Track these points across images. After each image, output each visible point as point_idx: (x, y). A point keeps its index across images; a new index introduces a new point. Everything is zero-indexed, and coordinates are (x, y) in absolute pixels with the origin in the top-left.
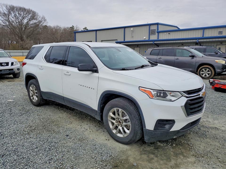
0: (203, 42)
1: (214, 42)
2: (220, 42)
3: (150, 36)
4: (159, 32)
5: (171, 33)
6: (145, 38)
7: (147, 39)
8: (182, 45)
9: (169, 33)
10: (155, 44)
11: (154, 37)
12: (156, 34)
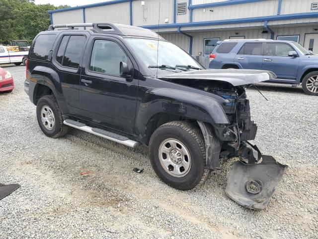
0: (278, 28)
1: (301, 27)
2: (313, 26)
3: (177, 16)
4: (192, 9)
5: (216, 10)
6: (167, 20)
7: (171, 22)
8: (237, 34)
9: (212, 9)
10: (184, 33)
11: (183, 19)
12: (188, 11)
